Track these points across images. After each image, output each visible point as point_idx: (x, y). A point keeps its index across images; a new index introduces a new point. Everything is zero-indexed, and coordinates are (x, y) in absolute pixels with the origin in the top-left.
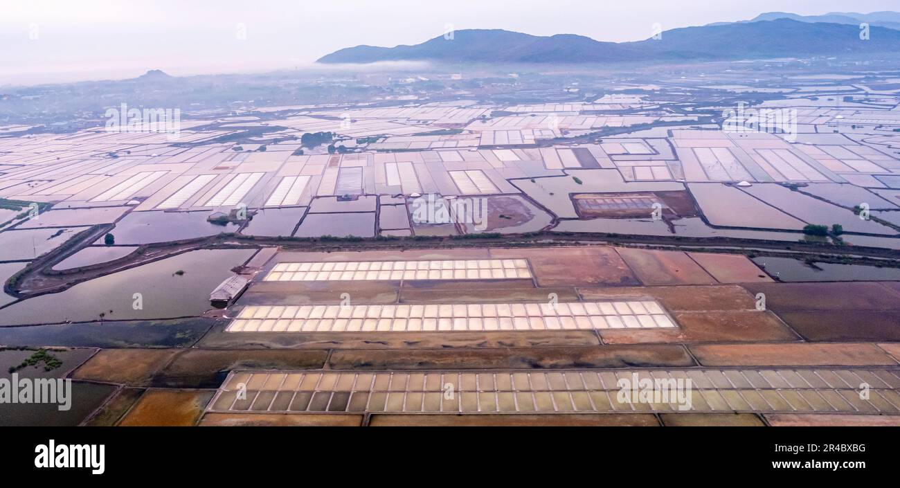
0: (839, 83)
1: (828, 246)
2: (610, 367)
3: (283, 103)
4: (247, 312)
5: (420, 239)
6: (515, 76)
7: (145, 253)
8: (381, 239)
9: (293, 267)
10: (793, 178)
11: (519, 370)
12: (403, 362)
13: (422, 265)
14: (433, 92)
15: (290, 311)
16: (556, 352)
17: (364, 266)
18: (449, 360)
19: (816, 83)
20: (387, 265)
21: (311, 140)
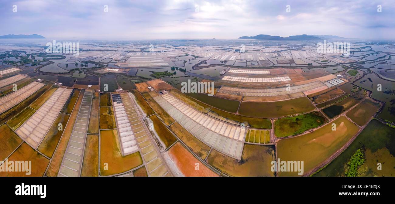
0: (312, 44)
1: (311, 66)
2: (282, 87)
3: (233, 44)
4: (225, 77)
5: (253, 67)
6: (269, 42)
7: (211, 65)
8: (247, 67)
9: (233, 70)
10: (307, 57)
11: (268, 89)
12: (249, 87)
13: (253, 71)
14: (256, 44)
15: (232, 77)
16: (273, 86)
17: (244, 71)
18: (257, 87)
19: (309, 44)
20: (247, 71)
21: (237, 50)
